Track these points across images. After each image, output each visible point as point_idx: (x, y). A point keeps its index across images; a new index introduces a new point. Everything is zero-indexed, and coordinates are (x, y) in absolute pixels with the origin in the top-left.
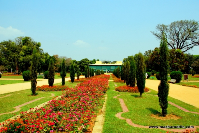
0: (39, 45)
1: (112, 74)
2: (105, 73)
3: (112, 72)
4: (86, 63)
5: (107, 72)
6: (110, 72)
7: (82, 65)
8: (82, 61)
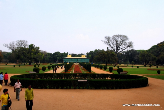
0: (38, 48)
1: (78, 64)
2: (74, 64)
3: (79, 63)
4: (58, 55)
5: (76, 63)
6: (77, 63)
7: (55, 57)
8: (55, 54)
